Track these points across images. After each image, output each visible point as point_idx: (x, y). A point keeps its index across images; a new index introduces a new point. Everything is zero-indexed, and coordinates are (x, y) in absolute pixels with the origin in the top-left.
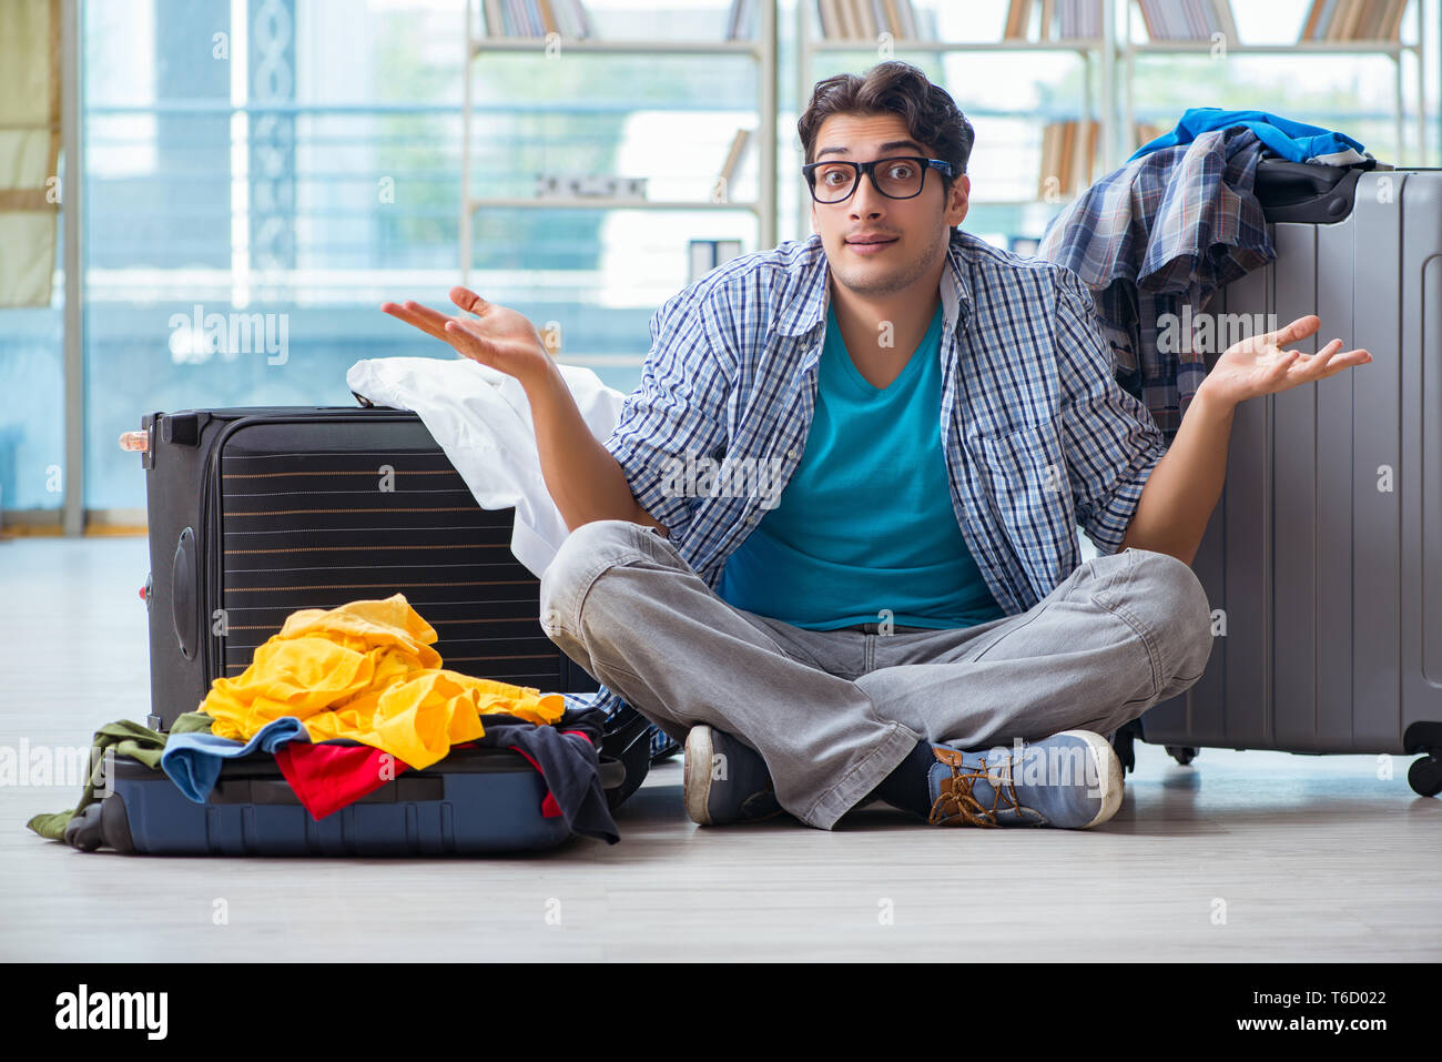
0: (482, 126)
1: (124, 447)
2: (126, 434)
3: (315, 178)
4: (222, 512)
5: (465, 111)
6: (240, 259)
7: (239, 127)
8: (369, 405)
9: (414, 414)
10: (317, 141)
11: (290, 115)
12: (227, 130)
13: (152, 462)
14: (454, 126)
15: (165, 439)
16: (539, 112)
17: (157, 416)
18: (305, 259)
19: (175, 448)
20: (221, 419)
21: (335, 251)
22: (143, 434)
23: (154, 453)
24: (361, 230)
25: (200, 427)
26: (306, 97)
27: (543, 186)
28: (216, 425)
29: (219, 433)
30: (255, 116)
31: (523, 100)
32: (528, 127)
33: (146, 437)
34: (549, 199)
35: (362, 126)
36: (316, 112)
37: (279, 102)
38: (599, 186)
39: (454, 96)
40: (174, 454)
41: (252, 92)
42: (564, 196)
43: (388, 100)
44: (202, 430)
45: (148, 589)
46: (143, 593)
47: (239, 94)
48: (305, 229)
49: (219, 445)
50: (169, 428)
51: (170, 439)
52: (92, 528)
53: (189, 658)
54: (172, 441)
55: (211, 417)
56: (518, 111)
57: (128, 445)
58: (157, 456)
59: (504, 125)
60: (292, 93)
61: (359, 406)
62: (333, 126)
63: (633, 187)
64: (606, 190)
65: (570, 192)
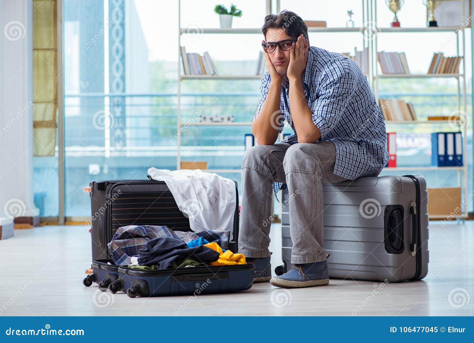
0: (184, 100)
1: (85, 191)
2: (85, 187)
3: (131, 117)
4: (111, 209)
5: (179, 95)
6: (107, 143)
7: (107, 100)
8: (152, 180)
9: (164, 182)
10: (131, 105)
11: (123, 97)
12: (103, 102)
13: (93, 194)
14: (175, 100)
15: (96, 188)
16: (202, 96)
17: (94, 182)
18: (128, 142)
19: (99, 191)
20: (111, 183)
21: (138, 140)
22: (90, 187)
23: (93, 193)
24: (147, 133)
25: (105, 186)
26: (128, 92)
27: (202, 119)
28: (110, 185)
29: (111, 187)
30: (112, 97)
31: (197, 92)
32: (199, 100)
33: (91, 188)
34: (203, 123)
35: (146, 100)
36: (132, 96)
37: (119, 93)
38: (219, 119)
39: (175, 91)
40: (98, 193)
41: (111, 90)
42: (208, 122)
43: (154, 92)
44: (106, 186)
45: (91, 230)
46: (90, 231)
47: (107, 91)
48: (128, 133)
49: (110, 191)
50: (97, 186)
51: (97, 189)
52: (67, 223)
53: (103, 248)
54: (98, 189)
55: (108, 183)
56: (196, 96)
57: (86, 190)
58: (94, 194)
59: (192, 100)
60: (124, 90)
61: (149, 180)
62: (136, 100)
63: (229, 119)
64: (220, 120)
65: (210, 121)
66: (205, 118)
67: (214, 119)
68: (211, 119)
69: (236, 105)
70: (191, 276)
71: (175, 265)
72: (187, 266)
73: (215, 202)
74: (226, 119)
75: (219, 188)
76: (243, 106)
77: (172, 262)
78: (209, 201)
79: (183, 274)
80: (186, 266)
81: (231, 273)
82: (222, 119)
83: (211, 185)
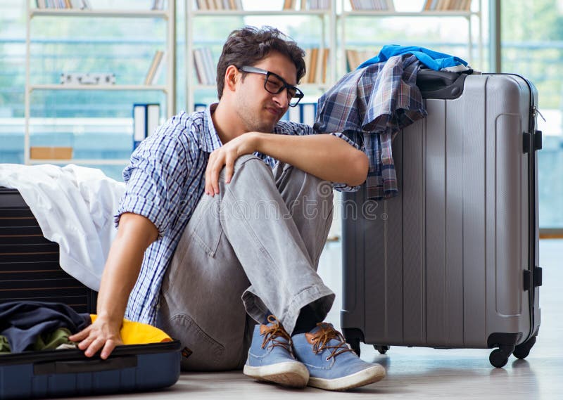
0: (36, 49)
5: (28, 42)
27: (64, 79)
34: (67, 85)
38: (92, 80)
42: (74, 84)
63: (108, 79)
64: (95, 81)
65: (77, 82)
66: (69, 78)
67: (84, 80)
68: (80, 79)
69: (98, 57)
70: (69, 364)
71: (41, 343)
72: (62, 347)
73: (105, 224)
74: (103, 80)
75: (111, 202)
76: (110, 58)
77: (35, 337)
78: (94, 223)
79: (55, 361)
80: (60, 344)
81: (140, 358)
82: (98, 79)
83: (96, 195)
